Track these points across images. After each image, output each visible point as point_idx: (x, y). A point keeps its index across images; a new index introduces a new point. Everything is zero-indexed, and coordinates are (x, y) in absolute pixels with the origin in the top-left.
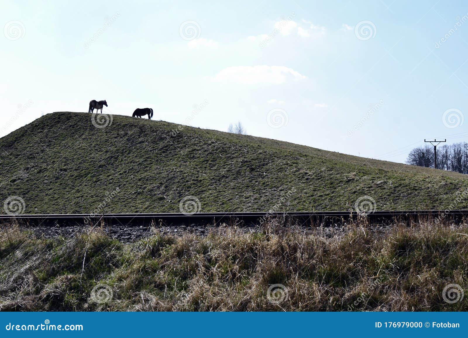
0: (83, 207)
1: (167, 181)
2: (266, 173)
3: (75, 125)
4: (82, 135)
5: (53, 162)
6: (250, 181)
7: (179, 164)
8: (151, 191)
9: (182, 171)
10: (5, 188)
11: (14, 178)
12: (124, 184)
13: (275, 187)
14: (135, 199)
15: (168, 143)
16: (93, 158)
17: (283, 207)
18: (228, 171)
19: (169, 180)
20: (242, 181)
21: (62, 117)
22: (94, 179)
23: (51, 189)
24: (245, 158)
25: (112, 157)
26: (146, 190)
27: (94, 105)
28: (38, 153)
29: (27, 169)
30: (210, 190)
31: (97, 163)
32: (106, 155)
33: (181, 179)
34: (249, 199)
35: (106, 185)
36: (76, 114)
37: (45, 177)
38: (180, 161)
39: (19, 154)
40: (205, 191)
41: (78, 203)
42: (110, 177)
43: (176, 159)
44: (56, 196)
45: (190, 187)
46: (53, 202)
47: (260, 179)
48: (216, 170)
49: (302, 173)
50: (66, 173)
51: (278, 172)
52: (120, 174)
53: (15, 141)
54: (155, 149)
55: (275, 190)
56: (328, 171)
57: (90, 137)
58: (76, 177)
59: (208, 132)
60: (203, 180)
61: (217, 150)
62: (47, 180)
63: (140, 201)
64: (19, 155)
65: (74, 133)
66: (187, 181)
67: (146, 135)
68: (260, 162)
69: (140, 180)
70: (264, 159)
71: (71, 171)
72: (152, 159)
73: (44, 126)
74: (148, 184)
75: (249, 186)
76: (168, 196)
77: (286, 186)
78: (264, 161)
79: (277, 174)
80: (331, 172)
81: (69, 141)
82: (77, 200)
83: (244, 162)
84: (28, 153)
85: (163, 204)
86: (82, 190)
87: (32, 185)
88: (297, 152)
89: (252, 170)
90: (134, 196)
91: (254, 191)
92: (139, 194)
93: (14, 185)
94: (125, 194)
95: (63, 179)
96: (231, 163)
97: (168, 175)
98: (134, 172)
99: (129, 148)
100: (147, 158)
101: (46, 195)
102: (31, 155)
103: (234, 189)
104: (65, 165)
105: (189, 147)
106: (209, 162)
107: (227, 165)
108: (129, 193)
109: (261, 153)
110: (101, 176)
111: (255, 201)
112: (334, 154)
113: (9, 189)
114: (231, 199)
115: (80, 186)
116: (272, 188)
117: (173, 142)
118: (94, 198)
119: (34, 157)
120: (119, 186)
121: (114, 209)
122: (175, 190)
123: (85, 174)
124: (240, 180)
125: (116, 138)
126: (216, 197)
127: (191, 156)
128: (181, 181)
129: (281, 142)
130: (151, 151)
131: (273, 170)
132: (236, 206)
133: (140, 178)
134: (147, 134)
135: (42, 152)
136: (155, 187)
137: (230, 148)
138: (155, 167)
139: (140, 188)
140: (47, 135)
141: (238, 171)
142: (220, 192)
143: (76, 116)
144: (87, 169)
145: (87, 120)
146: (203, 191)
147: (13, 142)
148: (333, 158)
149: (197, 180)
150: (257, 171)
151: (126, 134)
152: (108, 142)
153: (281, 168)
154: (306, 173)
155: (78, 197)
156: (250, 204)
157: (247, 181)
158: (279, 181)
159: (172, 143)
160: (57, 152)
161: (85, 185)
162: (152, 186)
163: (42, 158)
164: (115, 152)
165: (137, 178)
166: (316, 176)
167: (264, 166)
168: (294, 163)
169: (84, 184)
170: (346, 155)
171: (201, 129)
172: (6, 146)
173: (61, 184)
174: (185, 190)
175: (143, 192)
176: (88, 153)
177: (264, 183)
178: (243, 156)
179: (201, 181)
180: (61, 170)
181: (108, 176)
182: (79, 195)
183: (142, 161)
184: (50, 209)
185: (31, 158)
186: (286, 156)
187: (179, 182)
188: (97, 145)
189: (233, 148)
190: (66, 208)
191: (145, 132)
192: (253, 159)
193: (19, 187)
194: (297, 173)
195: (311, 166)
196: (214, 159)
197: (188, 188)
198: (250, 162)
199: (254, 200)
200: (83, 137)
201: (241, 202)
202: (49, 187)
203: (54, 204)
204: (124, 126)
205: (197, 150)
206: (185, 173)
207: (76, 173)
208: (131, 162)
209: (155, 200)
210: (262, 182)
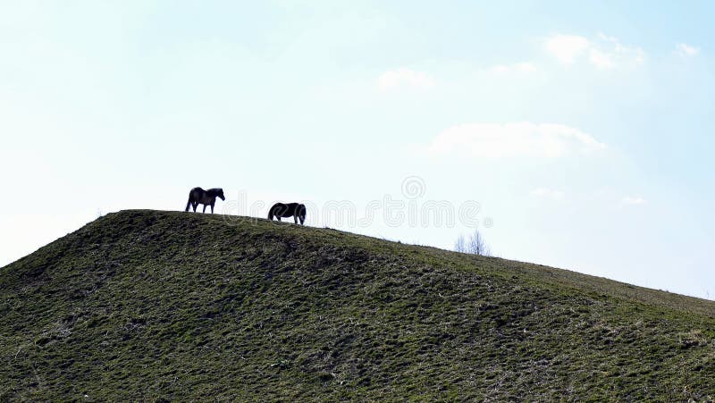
0: (175, 393)
1: (337, 344)
2: (527, 329)
3: (161, 235)
4: (175, 254)
5: (119, 306)
6: (498, 346)
7: (361, 311)
8: (306, 362)
9: (367, 325)
10: (27, 356)
11: (44, 335)
12: (254, 350)
13: (544, 356)
14: (275, 379)
15: (339, 272)
16: (196, 299)
17: (561, 395)
18: (455, 325)
19: (341, 341)
20: (482, 345)
21: (136, 220)
22: (198, 340)
23: (115, 357)
24: (487, 300)
25: (232, 297)
26: (297, 360)
27: (198, 196)
28: (90, 289)
29: (70, 318)
30: (420, 361)
31: (203, 307)
32: (220, 293)
33: (365, 340)
34: (495, 379)
35: (221, 352)
36: (164, 215)
37: (103, 334)
38: (362, 306)
39: (55, 289)
40: (410, 363)
41: (166, 385)
42: (229, 336)
43: (354, 303)
44: (124, 371)
45: (382, 356)
46: (120, 383)
47: (517, 342)
48: (431, 323)
49: (597, 331)
50: (144, 327)
51: (551, 328)
52: (248, 330)
53: (47, 265)
54: (315, 283)
55: (544, 364)
56: (647, 326)
57: (190, 258)
58: (163, 335)
59: (416, 250)
60: (407, 342)
61: (433, 285)
62: (106, 340)
63: (285, 383)
64: (53, 292)
65: (159, 251)
66: (376, 345)
67: (296, 256)
68: (517, 309)
69: (285, 341)
70: (524, 303)
71: (153, 324)
72: (309, 301)
73: (103, 236)
74: (300, 350)
75: (494, 356)
76: (339, 372)
77: (567, 356)
78: (524, 307)
79: (549, 333)
80: (653, 330)
81: (150, 267)
82: (165, 379)
83: (485, 308)
84: (72, 289)
85: (329, 389)
86: (174, 361)
87: (79, 351)
88: (588, 291)
89: (501, 323)
90: (273, 374)
91: (505, 365)
92: (283, 368)
93: (44, 349)
94: (257, 368)
95: (138, 338)
96: (461, 311)
97: (340, 332)
98: (275, 327)
99: (266, 279)
100: (298, 299)
101: (106, 369)
102: (76, 291)
103: (466, 359)
104: (141, 313)
105: (379, 278)
106: (418, 309)
107: (452, 313)
108: (264, 366)
109: (518, 292)
110: (210, 334)
111: (507, 384)
112: (659, 294)
113: (36, 357)
114: (461, 380)
115: (171, 351)
116: (540, 358)
117: (350, 270)
118: (197, 376)
119: (83, 297)
120: (246, 352)
121: (235, 397)
122: (352, 362)
123: (181, 330)
124: (477, 344)
125: (239, 260)
126: (432, 376)
127: (383, 297)
128: (364, 344)
129: (557, 270)
130: (307, 286)
131: (540, 325)
132: (469, 394)
133: (285, 337)
134: (300, 253)
135: (98, 287)
136: (313, 355)
137: (458, 280)
138: (315, 316)
139: (286, 357)
140: (108, 254)
141: (474, 326)
142: (438, 365)
143: (163, 218)
144: (183, 320)
145: (184, 226)
146: (405, 364)
147: (43, 268)
148: (658, 303)
149: (394, 343)
150: (511, 326)
151: (260, 253)
152: (225, 269)
153: (556, 321)
154: (605, 331)
155: (166, 374)
156: (496, 390)
157: (490, 345)
158: (553, 347)
159: (347, 272)
160: (127, 287)
161: (181, 351)
162: (308, 353)
163: (97, 298)
164: (239, 287)
165: (281, 337)
166: (624, 337)
167: (523, 315)
168: (581, 312)
169: (179, 348)
170: (682, 297)
171: (403, 245)
172: (29, 275)
173: (134, 348)
174: (372, 362)
175: (291, 364)
176: (186, 289)
177: (523, 350)
178: (483, 297)
179: (402, 344)
180: (134, 321)
181: (225, 334)
182: (168, 369)
183: (291, 306)
184: (113, 395)
185: (78, 297)
186: (566, 298)
187: (360, 346)
188: (204, 273)
189: (464, 282)
190: (143, 394)
191: (295, 249)
192: (502, 304)
193: (54, 353)
194: (587, 331)
195: (614, 317)
196: (427, 302)
197: (377, 357)
198: (497, 308)
199: (503, 383)
200: (177, 258)
201: (479, 386)
202: (112, 355)
203: (120, 387)
204: (256, 237)
205: (396, 285)
206: (372, 329)
207: (162, 328)
208: (268, 307)
209: (313, 382)
210: (520, 348)
